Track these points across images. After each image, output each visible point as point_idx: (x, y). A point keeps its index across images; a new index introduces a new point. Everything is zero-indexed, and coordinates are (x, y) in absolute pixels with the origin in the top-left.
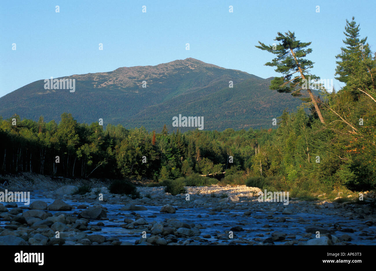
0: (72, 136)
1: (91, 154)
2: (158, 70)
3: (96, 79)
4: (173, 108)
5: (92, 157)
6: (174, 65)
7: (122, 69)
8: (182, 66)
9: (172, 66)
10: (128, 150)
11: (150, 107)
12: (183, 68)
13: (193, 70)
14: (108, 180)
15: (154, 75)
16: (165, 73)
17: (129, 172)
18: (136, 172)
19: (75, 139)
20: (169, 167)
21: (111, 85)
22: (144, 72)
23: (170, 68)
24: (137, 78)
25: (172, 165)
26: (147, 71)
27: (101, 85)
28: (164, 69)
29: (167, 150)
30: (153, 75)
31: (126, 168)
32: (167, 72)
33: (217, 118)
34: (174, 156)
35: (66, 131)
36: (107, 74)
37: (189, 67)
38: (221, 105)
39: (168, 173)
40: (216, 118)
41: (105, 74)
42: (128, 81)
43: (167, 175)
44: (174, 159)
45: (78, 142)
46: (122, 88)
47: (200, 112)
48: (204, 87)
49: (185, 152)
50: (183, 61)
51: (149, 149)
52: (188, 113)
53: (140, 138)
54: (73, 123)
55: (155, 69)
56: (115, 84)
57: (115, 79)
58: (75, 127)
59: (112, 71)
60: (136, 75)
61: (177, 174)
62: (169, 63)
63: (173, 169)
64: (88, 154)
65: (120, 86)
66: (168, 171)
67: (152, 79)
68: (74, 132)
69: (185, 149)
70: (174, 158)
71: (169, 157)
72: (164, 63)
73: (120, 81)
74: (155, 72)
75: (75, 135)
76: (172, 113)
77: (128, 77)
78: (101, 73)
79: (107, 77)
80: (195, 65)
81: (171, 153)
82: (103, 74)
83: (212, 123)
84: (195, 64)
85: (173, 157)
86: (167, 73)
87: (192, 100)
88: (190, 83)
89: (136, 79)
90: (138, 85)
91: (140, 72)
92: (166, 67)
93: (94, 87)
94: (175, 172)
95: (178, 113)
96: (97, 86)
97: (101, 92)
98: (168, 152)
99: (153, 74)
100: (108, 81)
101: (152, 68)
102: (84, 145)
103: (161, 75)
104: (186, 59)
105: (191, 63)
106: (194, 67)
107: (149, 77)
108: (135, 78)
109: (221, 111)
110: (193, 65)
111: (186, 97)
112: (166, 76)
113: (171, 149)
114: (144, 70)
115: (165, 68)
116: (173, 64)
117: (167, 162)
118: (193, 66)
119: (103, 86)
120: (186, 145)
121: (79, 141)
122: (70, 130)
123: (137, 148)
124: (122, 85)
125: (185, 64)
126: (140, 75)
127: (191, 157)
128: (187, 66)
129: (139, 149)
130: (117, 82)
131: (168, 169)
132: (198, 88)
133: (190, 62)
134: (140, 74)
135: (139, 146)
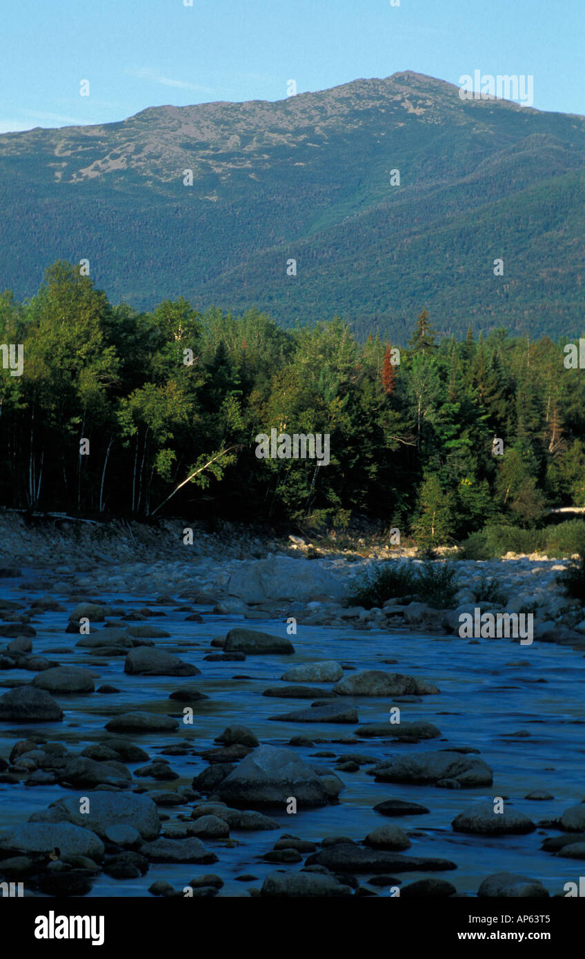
0: (93, 352)
1: (169, 424)
2: (289, 117)
3: (61, 152)
4: (347, 258)
5: (171, 436)
6: (350, 98)
7: (159, 111)
8: (377, 103)
9: (342, 103)
10: (301, 408)
11: (262, 252)
12: (383, 108)
13: (421, 117)
14: (228, 526)
15: (275, 135)
16: (317, 129)
17: (305, 494)
18: (334, 497)
19: (103, 364)
20: (448, 477)
21: (119, 172)
22: (238, 125)
23: (333, 107)
24: (211, 147)
25: (463, 467)
26: (250, 119)
27: (81, 171)
28: (314, 112)
29: (442, 411)
30: (271, 135)
31: (295, 482)
32: (322, 124)
33: (511, 294)
34: (466, 432)
35: (68, 333)
36: (103, 132)
37: (403, 104)
38: (522, 246)
39: (447, 501)
40: (507, 296)
41: (96, 133)
42: (182, 159)
43: (445, 509)
44: (467, 445)
45: (116, 377)
46: (160, 183)
47: (448, 272)
48: (461, 181)
49: (506, 416)
50: (382, 82)
51: (376, 405)
52: (403, 275)
53: (342, 362)
54: (93, 301)
55: (278, 113)
56: (133, 169)
57: (131, 149)
58: (101, 317)
59: (123, 122)
60: (210, 135)
61: (479, 505)
62: (332, 90)
63: (466, 482)
64: (157, 423)
65: (151, 174)
66: (445, 492)
67: (267, 151)
68: (98, 336)
69: (504, 405)
70: (467, 441)
71: (450, 439)
72: (312, 92)
73: (150, 156)
74: (281, 126)
75: (101, 350)
76: (345, 277)
77: (179, 141)
78: (79, 127)
79: (103, 144)
80: (424, 99)
81: (455, 423)
82: (87, 131)
83: (493, 314)
84: (424, 95)
85: (465, 439)
86: (322, 128)
87: (415, 229)
88: (408, 165)
89: (209, 149)
90: (218, 170)
91: (226, 123)
92: (321, 104)
93: (57, 181)
94: (474, 495)
95: (365, 275)
96: (67, 175)
97: (80, 198)
98: (443, 416)
99: (274, 130)
100: (107, 157)
101: (268, 110)
102: (141, 388)
103: (303, 133)
104: (393, 76)
105: (409, 90)
106: (422, 106)
107: (257, 141)
108: (204, 146)
109: (524, 267)
110: (418, 98)
111: (393, 216)
112: (317, 140)
113: (456, 407)
114: (240, 116)
115: (316, 108)
116: (344, 94)
117: (443, 459)
118: (420, 102)
119: (87, 177)
120: (509, 392)
121: (121, 372)
122: (82, 330)
123: (331, 401)
124: (157, 171)
125: (390, 93)
126: (226, 134)
127: (528, 437)
128: (397, 103)
129: (342, 403)
130: (139, 160)
131: (444, 485)
132: (439, 183)
133: (409, 85)
134: (222, 130)
135: (341, 394)
